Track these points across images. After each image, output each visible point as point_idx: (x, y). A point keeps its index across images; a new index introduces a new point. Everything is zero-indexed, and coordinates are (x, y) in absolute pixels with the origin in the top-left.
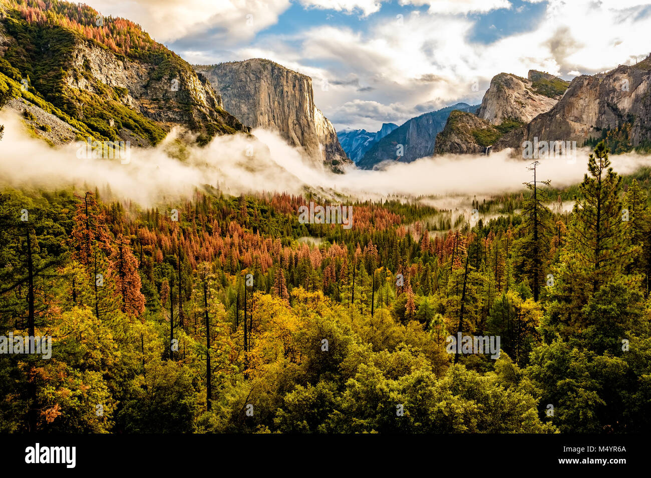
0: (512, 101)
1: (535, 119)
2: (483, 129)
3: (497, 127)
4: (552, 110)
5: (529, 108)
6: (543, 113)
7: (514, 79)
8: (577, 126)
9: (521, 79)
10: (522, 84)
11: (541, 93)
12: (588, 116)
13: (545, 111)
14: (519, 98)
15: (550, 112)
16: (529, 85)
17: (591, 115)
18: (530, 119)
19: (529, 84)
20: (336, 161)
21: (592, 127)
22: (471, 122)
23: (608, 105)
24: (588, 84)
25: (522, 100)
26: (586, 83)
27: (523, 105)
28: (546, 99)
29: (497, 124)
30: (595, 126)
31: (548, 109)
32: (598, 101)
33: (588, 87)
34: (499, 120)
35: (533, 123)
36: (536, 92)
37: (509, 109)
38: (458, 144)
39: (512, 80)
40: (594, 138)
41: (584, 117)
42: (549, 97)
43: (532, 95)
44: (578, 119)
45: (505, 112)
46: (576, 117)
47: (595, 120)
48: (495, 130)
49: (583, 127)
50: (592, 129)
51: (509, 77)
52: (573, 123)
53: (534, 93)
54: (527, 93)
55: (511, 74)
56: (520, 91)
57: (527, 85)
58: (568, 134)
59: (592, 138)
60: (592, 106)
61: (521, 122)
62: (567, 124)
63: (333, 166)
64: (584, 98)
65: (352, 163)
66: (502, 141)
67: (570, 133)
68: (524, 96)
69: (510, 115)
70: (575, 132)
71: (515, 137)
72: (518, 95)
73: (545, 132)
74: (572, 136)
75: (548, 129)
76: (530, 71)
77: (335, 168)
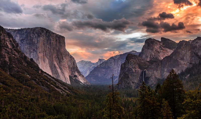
0: (154, 50)
1: (164, 59)
2: (142, 62)
3: (148, 62)
4: (171, 55)
5: (161, 54)
6: (167, 56)
8: (182, 62)
9: (158, 41)
10: (158, 43)
11: (167, 48)
12: (186, 58)
14: (157, 49)
16: (161, 44)
18: (162, 58)
20: (75, 75)
21: (188, 62)
22: (136, 59)
23: (194, 53)
24: (185, 44)
25: (159, 50)
26: (184, 43)
27: (159, 52)
28: (168, 50)
29: (148, 60)
30: (190, 62)
31: (169, 54)
32: (190, 51)
33: (186, 45)
34: (149, 58)
35: (163, 60)
37: (153, 54)
38: (131, 69)
39: (154, 41)
41: (185, 58)
42: (170, 49)
44: (182, 59)
45: (151, 55)
46: (181, 58)
47: (189, 59)
49: (184, 62)
51: (152, 40)
52: (180, 61)
53: (164, 47)
54: (161, 47)
55: (153, 39)
56: (157, 46)
57: (160, 44)
58: (178, 65)
59: (189, 67)
60: (188, 53)
61: (158, 59)
62: (177, 61)
63: (74, 78)
64: (184, 50)
65: (83, 76)
66: (150, 68)
67: (179, 65)
68: (159, 48)
69: (154, 56)
70: (181, 64)
71: (156, 66)
72: (156, 48)
73: (168, 64)
74: (180, 66)
75: (170, 63)
76: (162, 38)
77: (75, 79)
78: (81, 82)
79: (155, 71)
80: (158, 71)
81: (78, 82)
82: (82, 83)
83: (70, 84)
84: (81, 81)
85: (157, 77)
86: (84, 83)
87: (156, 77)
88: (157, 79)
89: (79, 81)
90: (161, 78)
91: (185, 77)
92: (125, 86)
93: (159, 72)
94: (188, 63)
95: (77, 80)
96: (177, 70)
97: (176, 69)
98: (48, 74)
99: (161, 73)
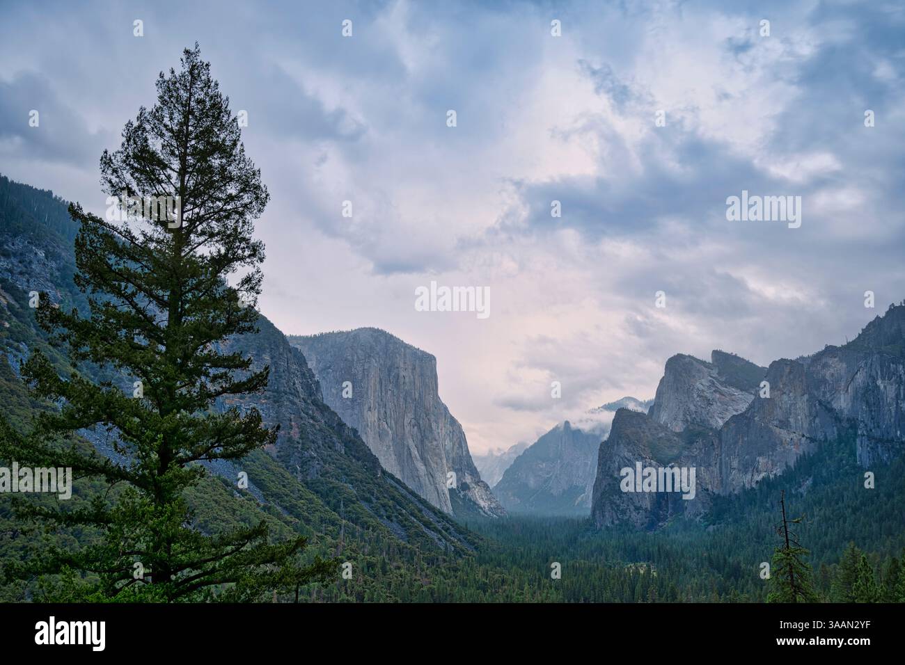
0: (695, 396)
1: (727, 424)
2: (661, 438)
3: (678, 435)
4: (748, 410)
5: (716, 407)
6: (735, 413)
7: (694, 362)
8: (784, 435)
9: (703, 363)
10: (705, 370)
11: (732, 385)
12: (796, 420)
13: (740, 412)
14: (703, 391)
15: (745, 412)
16: (715, 373)
17: (799, 417)
18: (721, 423)
19: (714, 371)
20: (465, 483)
21: (803, 436)
22: (644, 426)
23: (820, 403)
24: (790, 372)
25: (708, 394)
26: (787, 370)
27: (709, 403)
28: (737, 393)
29: (678, 430)
30: (808, 435)
31: (743, 407)
32: (806, 397)
33: (791, 377)
34: (680, 423)
35: (725, 430)
36: (725, 382)
37: (692, 408)
38: (629, 460)
39: (692, 364)
40: (809, 453)
41: (791, 420)
42: (742, 390)
43: (719, 386)
44: (784, 424)
45: (687, 411)
46: (780, 421)
47: (806, 426)
48: (675, 438)
49: (792, 436)
50: (804, 439)
51: (687, 360)
52: (778, 430)
53: (722, 383)
54: (713, 383)
55: (689, 356)
56: (703, 381)
57: (712, 372)
58: (773, 447)
59: (806, 453)
60: (799, 405)
61: (710, 427)
62: (770, 431)
63: (462, 493)
64: (787, 392)
65: (486, 487)
66: (687, 457)
67: (775, 445)
68: (709, 387)
69: (694, 416)
70: (781, 443)
71: (703, 450)
72: (701, 387)
73: (742, 442)
74: (779, 449)
75: (746, 439)
76: (714, 351)
77: (465, 496)
78: (481, 508)
79: (702, 468)
80: (711, 468)
81: (474, 505)
82: (484, 512)
83: (451, 513)
84: (482, 503)
85: (710, 487)
86: (490, 509)
87: (707, 490)
88: (709, 494)
89: (475, 503)
90: (722, 494)
91: (796, 489)
92: (613, 523)
93: (716, 470)
94: (805, 438)
95: (470, 500)
96: (770, 462)
97: (767, 459)
98: (398, 481)
99: (721, 473)
